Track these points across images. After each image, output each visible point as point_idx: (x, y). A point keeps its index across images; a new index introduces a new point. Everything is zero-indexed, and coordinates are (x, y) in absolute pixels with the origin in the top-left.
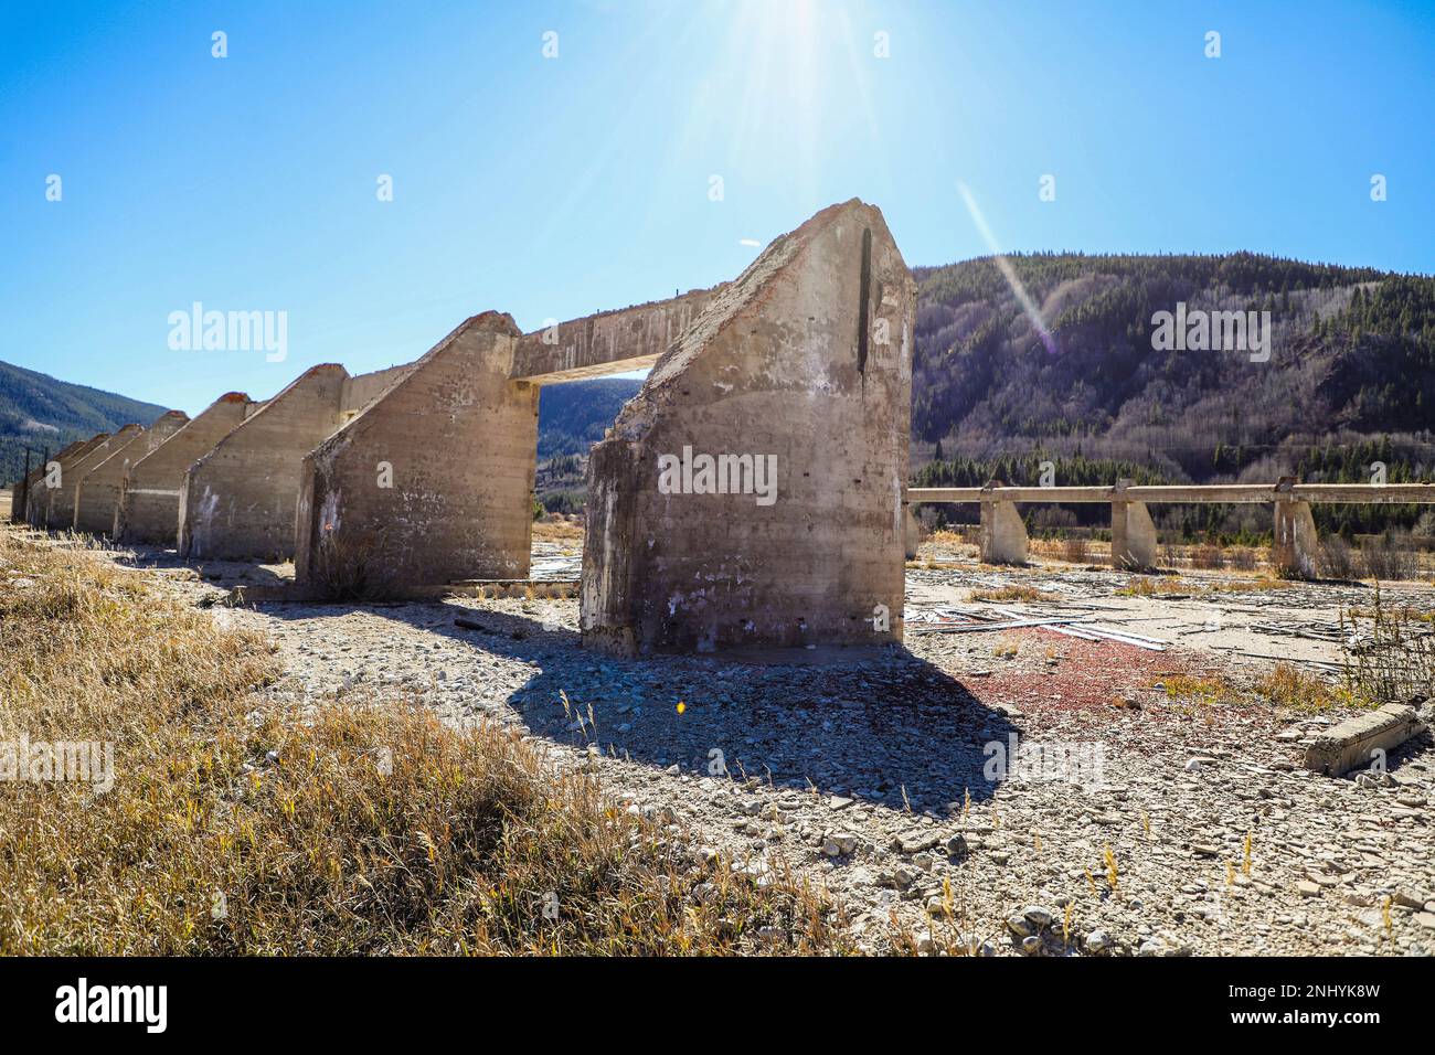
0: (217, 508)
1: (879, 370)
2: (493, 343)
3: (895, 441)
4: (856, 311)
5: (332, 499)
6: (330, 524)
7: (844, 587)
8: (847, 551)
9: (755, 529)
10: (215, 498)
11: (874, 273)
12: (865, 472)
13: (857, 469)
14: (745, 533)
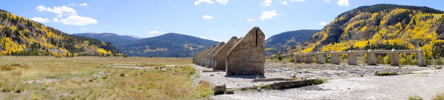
0: (210, 62)
1: (260, 45)
2: (234, 40)
3: (262, 53)
4: (256, 39)
5: (216, 61)
6: (216, 64)
7: (255, 69)
8: (255, 65)
9: (242, 64)
10: (209, 61)
11: (258, 34)
12: (258, 57)
13: (256, 57)
14: (241, 64)
